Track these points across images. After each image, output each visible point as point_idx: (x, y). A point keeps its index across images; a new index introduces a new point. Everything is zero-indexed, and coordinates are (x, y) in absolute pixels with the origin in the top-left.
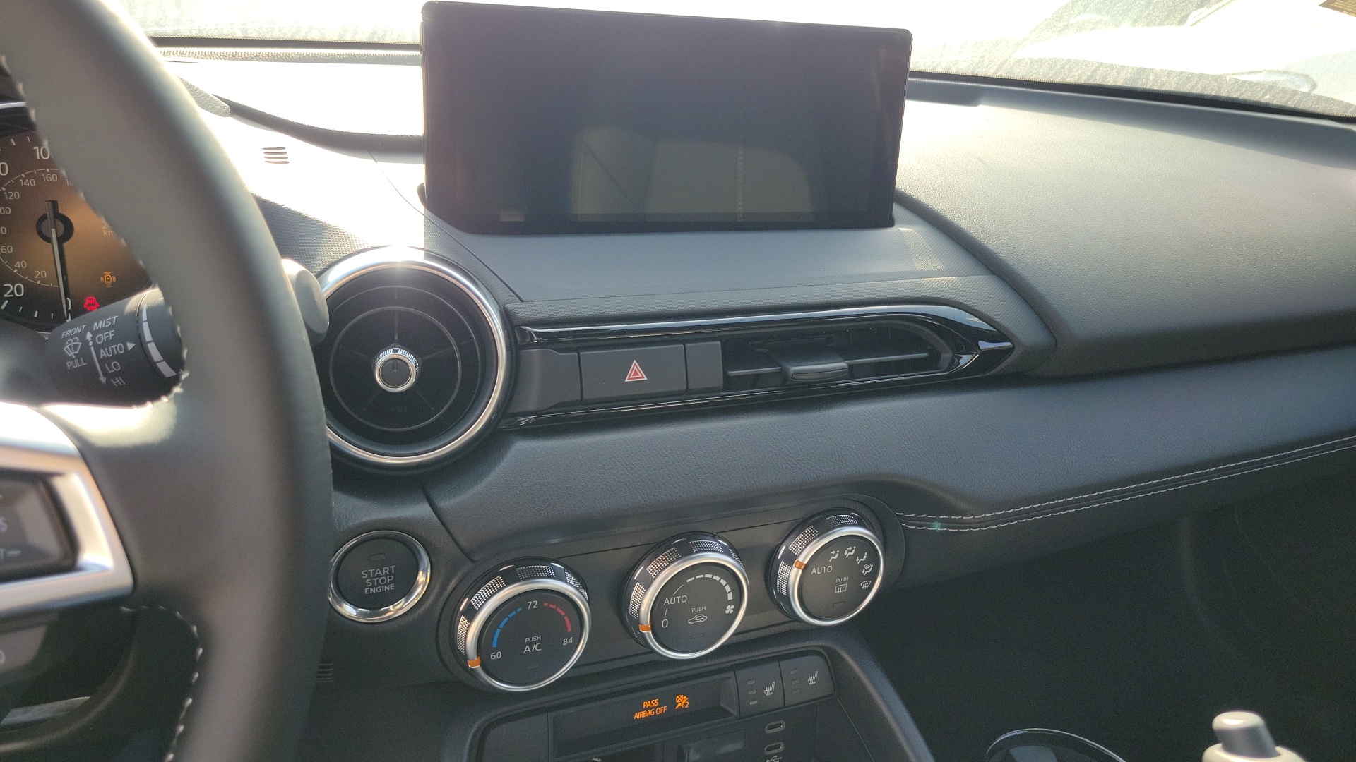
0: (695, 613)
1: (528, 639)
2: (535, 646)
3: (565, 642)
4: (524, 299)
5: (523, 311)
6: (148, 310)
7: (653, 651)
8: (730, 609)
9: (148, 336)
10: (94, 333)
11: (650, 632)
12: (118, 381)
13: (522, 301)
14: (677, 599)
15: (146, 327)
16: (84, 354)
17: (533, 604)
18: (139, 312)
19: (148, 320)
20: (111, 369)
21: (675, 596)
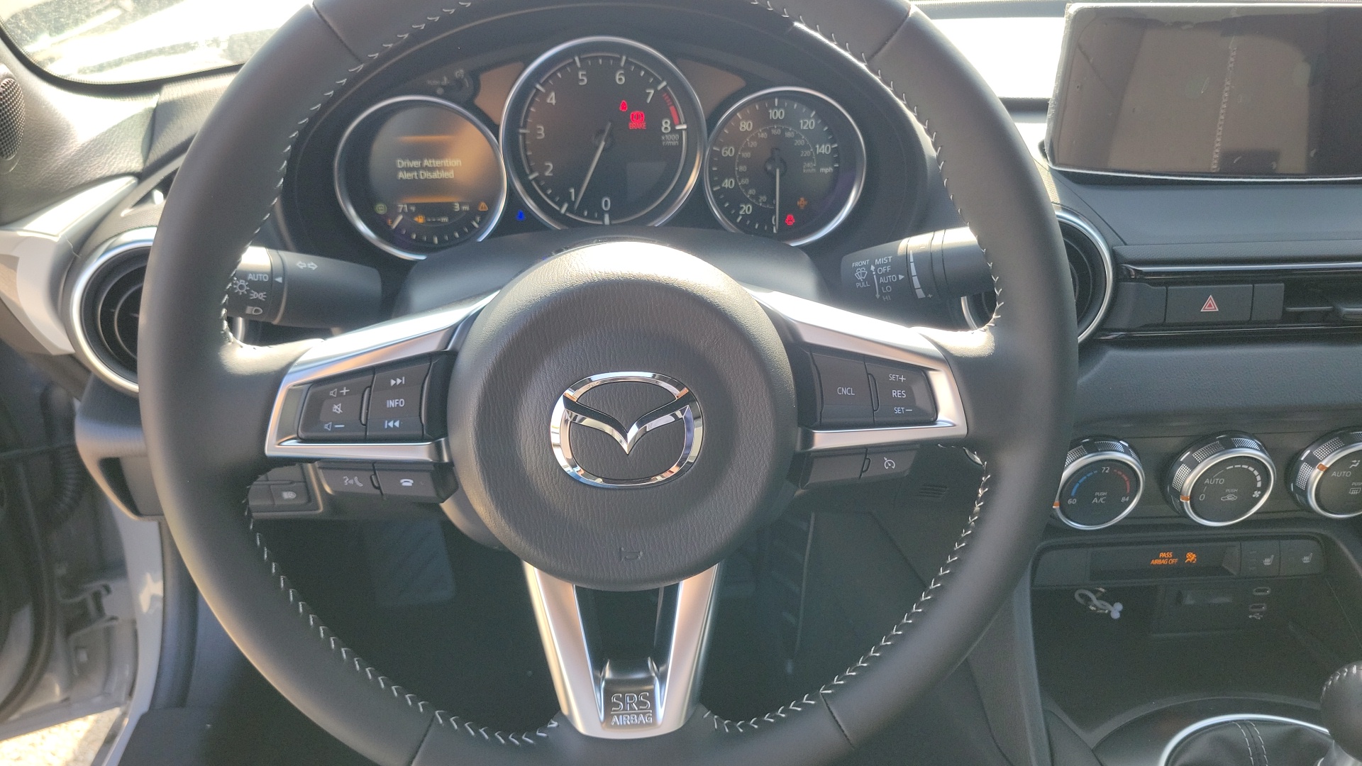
0: (1228, 493)
1: (1097, 494)
2: (1101, 499)
3: (1123, 499)
4: (1127, 243)
5: (1127, 252)
6: (913, 254)
7: (1187, 517)
8: (1257, 494)
9: (914, 272)
10: (877, 267)
11: (1189, 502)
12: (888, 298)
13: (1126, 244)
14: (1216, 481)
15: (912, 265)
16: (869, 278)
17: (1107, 469)
18: (907, 256)
19: (914, 262)
20: (885, 290)
21: (1216, 478)
